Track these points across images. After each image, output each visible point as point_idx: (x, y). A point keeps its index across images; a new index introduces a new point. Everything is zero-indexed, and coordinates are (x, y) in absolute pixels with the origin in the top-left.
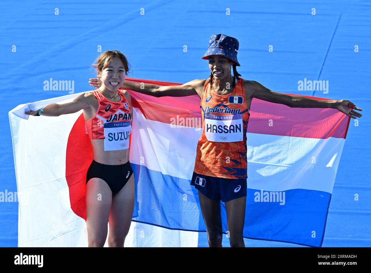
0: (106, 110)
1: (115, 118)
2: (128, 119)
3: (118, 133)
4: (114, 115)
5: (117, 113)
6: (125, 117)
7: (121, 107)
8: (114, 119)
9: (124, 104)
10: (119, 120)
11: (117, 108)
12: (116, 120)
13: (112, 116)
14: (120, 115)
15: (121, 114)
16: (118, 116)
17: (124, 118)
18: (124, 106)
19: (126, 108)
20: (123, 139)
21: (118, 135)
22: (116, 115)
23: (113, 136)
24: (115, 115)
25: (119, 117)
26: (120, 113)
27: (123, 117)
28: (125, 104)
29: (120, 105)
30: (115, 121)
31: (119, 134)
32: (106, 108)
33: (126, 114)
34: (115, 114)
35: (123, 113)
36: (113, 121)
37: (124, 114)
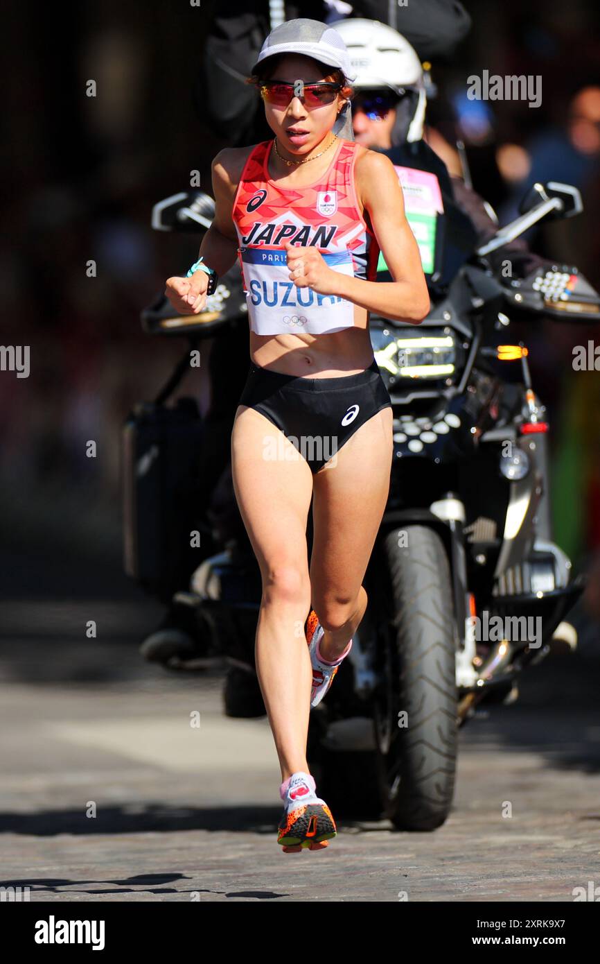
0: (250, 209)
1: (266, 235)
2: (308, 244)
3: (275, 283)
4: (266, 226)
5: (279, 222)
6: (302, 236)
7: (301, 203)
8: (261, 237)
9: (322, 195)
10: (276, 242)
11: (283, 207)
12: (268, 242)
13: (258, 226)
14: (285, 227)
15: (290, 227)
16: (278, 230)
17: (297, 239)
18: (316, 203)
19: (322, 210)
20: (293, 304)
21: (275, 288)
22: (272, 227)
23: (260, 291)
24: (269, 225)
25: (281, 235)
26: (288, 221)
27: (295, 235)
28: (327, 199)
29: (302, 197)
30: (263, 245)
31: (279, 287)
32: (252, 201)
33: (307, 229)
34: (270, 223)
35: (299, 224)
36: (256, 242)
37: (302, 228)
